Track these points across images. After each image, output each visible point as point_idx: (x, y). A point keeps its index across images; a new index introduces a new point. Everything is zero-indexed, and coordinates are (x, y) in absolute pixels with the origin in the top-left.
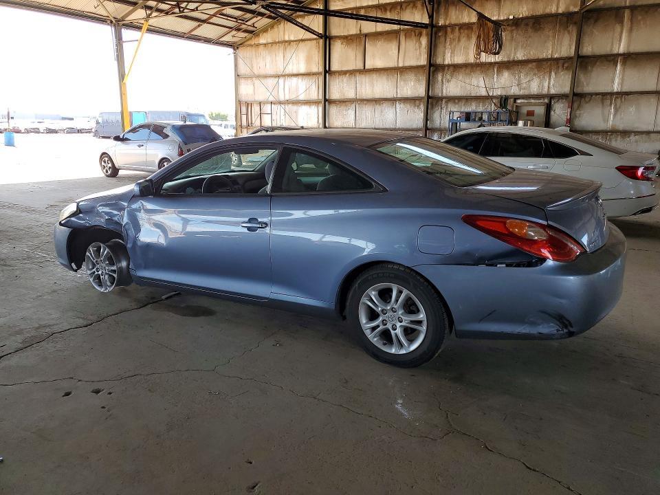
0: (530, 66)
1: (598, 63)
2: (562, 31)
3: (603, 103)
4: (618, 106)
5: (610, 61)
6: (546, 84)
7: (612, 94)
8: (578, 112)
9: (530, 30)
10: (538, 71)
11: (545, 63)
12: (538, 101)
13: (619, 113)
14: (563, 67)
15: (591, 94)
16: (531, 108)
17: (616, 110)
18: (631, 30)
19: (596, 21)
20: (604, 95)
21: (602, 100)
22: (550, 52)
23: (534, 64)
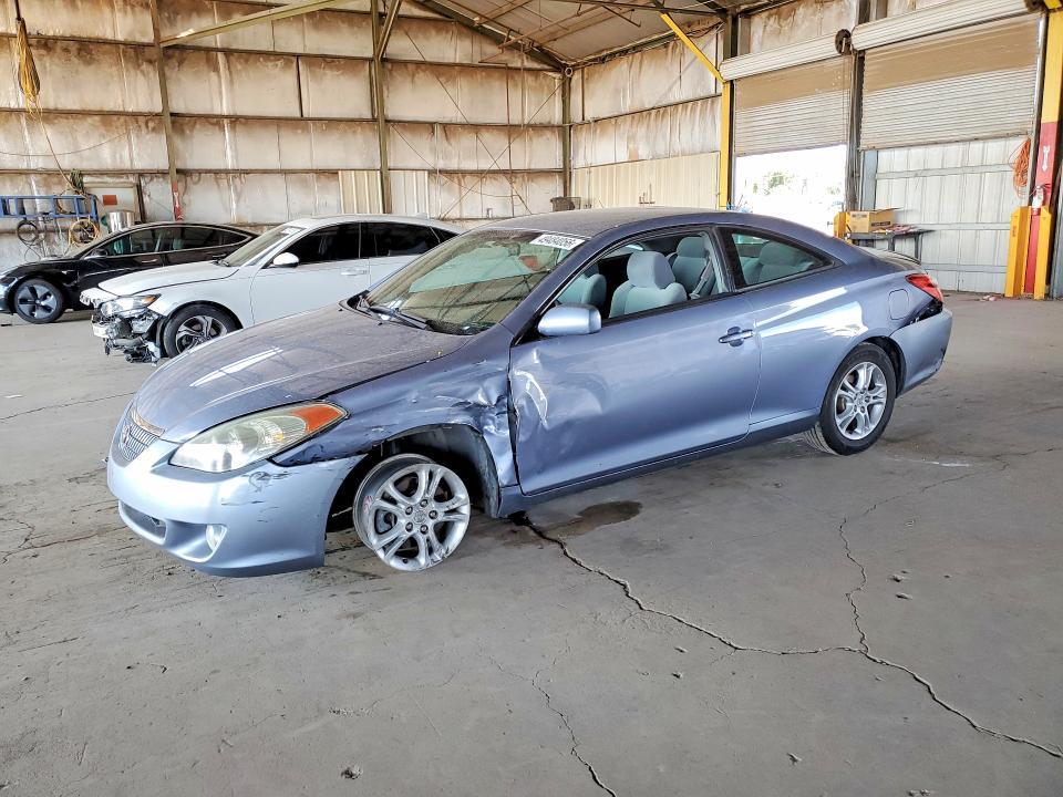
0: (90, 120)
1: (198, 126)
2: (132, 71)
3: (219, 185)
4: (239, 190)
5: (213, 124)
6: (126, 153)
7: (227, 172)
8: (186, 198)
9: (75, 60)
10: (107, 131)
11: (115, 118)
12: (118, 180)
13: (242, 199)
14: (147, 127)
15: (200, 172)
16: (110, 192)
17: (239, 196)
18: (231, 82)
19: (181, 63)
20: (217, 172)
21: (216, 179)
22: (120, 101)
23: (97, 118)
